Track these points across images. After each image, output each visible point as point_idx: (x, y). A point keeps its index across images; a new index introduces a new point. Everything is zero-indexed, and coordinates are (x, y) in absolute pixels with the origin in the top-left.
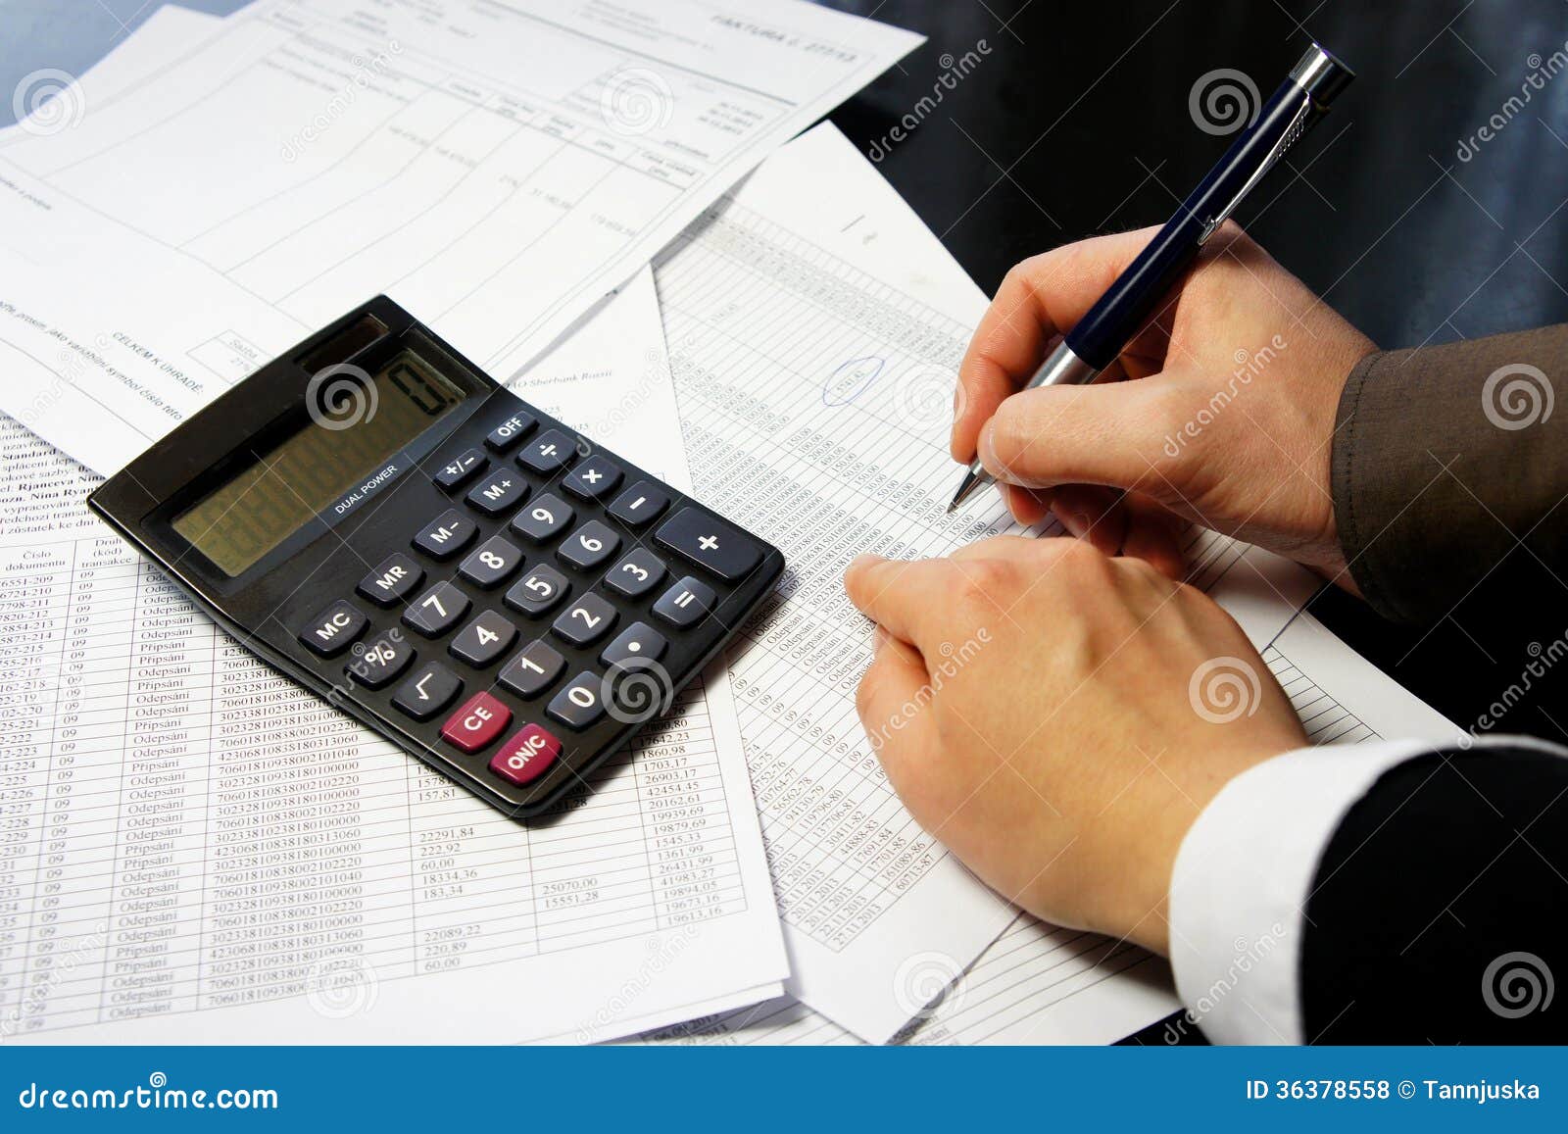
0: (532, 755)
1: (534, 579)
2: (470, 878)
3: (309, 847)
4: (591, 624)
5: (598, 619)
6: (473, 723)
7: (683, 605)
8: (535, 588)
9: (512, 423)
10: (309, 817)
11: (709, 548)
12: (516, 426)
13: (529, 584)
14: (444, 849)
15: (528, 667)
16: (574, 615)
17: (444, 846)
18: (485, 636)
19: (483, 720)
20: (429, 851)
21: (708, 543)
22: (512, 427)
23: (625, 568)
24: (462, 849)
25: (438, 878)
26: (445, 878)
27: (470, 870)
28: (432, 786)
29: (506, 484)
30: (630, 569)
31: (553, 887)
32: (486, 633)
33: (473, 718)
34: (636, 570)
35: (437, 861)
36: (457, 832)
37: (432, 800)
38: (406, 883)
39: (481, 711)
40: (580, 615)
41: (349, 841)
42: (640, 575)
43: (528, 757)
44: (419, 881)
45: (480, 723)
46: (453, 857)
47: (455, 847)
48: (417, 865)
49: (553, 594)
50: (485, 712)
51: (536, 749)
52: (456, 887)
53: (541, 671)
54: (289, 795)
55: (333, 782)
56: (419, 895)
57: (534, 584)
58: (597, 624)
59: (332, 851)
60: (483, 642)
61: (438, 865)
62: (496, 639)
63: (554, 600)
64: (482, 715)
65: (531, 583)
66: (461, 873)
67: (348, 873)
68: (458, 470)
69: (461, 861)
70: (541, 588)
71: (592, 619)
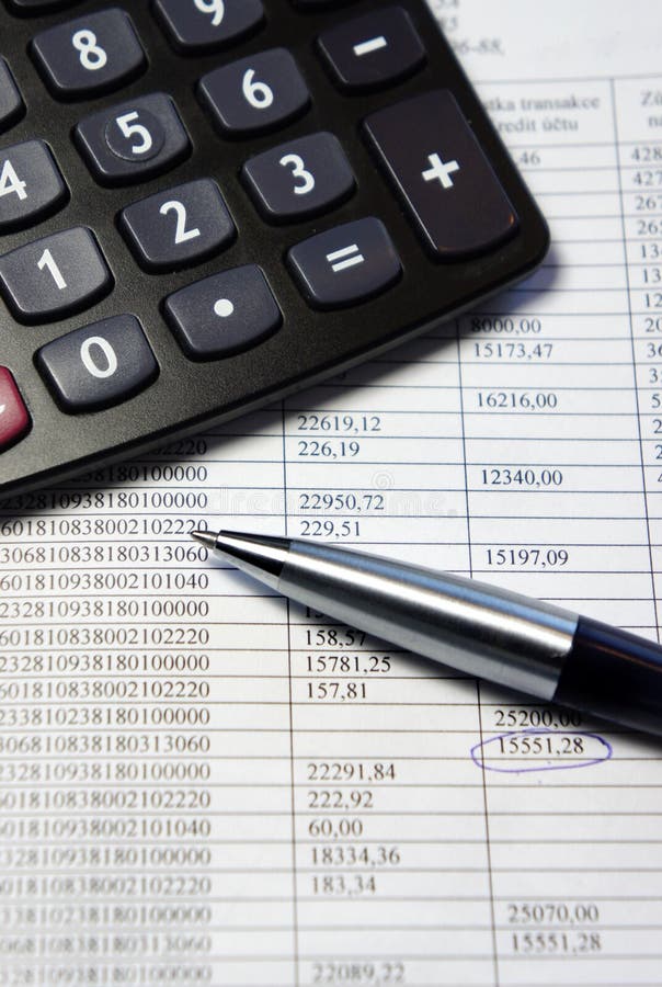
1: (134, 115)
2: (388, 864)
3: (126, 758)
4: (182, 236)
5: (195, 233)
7: (336, 268)
8: (127, 132)
10: (126, 698)
11: (436, 181)
13: (122, 122)
14: (346, 799)
15: (46, 267)
16: (164, 209)
17: (346, 793)
20: (322, 799)
21: (440, 171)
23: (284, 161)
24: (378, 803)
25: (335, 855)
26: (347, 855)
27: (388, 848)
28: (328, 672)
30: (292, 166)
31: (525, 909)
34: (299, 171)
35: (336, 822)
36: (369, 771)
37: (329, 698)
38: (282, 856)
40: (173, 212)
41: (189, 758)
42: (301, 182)
44: (305, 855)
46: (363, 819)
47: (365, 798)
48: (302, 823)
49: (150, 155)
52: (366, 878)
53: (61, 283)
54: (92, 649)
55: (166, 635)
56: (305, 885)
57: (130, 124)
58: (189, 242)
59: (163, 771)
61: (336, 828)
62: (23, 196)
63: (148, 165)
65: (126, 124)
66: (374, 854)
67: (189, 820)
69: (374, 828)
70: (136, 138)
71: (187, 229)
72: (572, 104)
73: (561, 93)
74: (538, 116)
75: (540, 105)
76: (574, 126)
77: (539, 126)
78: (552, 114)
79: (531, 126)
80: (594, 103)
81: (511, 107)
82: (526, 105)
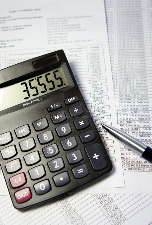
0: (23, 197)
1: (51, 147)
4: (56, 167)
5: (58, 166)
6: (17, 181)
7: (79, 173)
8: (50, 150)
9: (73, 99)
12: (73, 100)
15: (36, 172)
16: (54, 163)
18: (32, 158)
19: (19, 181)
22: (72, 100)
23: (73, 155)
29: (61, 116)
30: (74, 155)
32: (33, 157)
33: (17, 179)
39: (20, 178)
40: (55, 163)
43: (22, 197)
45: (18, 181)
49: (53, 154)
50: (21, 179)
51: (25, 196)
53: (38, 175)
57: (50, 149)
60: (31, 159)
62: (34, 160)
63: (52, 156)
64: (19, 179)
68: (53, 107)
70: (51, 151)
71: (57, 166)
72: (81, 48)
73: (80, 47)
74: (77, 50)
75: (77, 49)
76: (82, 51)
77: (77, 51)
78: (79, 50)
79: (76, 51)
80: (84, 48)
81: (74, 49)
82: (75, 49)
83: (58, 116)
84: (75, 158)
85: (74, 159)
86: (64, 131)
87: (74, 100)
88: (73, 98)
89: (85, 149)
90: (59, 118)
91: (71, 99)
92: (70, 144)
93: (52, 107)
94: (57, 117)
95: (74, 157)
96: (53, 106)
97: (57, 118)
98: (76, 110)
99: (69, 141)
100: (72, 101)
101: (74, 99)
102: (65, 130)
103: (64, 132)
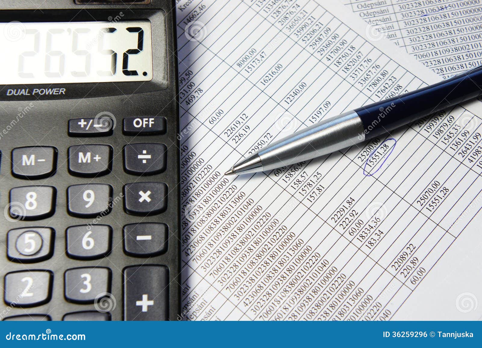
8: (27, 241)
9: (148, 121)
10: (268, 251)
12: (147, 125)
14: (350, 218)
17: (348, 216)
20: (344, 224)
22: (145, 123)
23: (83, 276)
24: (358, 211)
25: (364, 234)
26: (367, 231)
28: (308, 191)
29: (97, 158)
30: (85, 279)
31: (421, 199)
35: (354, 226)
36: (347, 205)
37: (316, 198)
40: (27, 282)
41: (301, 249)
44: (357, 242)
46: (360, 218)
47: (354, 213)
48: (347, 235)
52: (378, 232)
57: (30, 238)
61: (356, 228)
66: (372, 224)
68: (85, 126)
83: (89, 155)
84: (85, 287)
85: (82, 291)
86: (88, 202)
87: (150, 126)
88: (151, 119)
89: (125, 272)
90: (89, 161)
91: (145, 120)
92: (88, 243)
93: (82, 126)
94: (84, 158)
95: (85, 283)
96: (85, 123)
97: (84, 161)
98: (144, 157)
99: (90, 233)
100: (144, 126)
101: (151, 123)
102: (92, 200)
103: (87, 206)
